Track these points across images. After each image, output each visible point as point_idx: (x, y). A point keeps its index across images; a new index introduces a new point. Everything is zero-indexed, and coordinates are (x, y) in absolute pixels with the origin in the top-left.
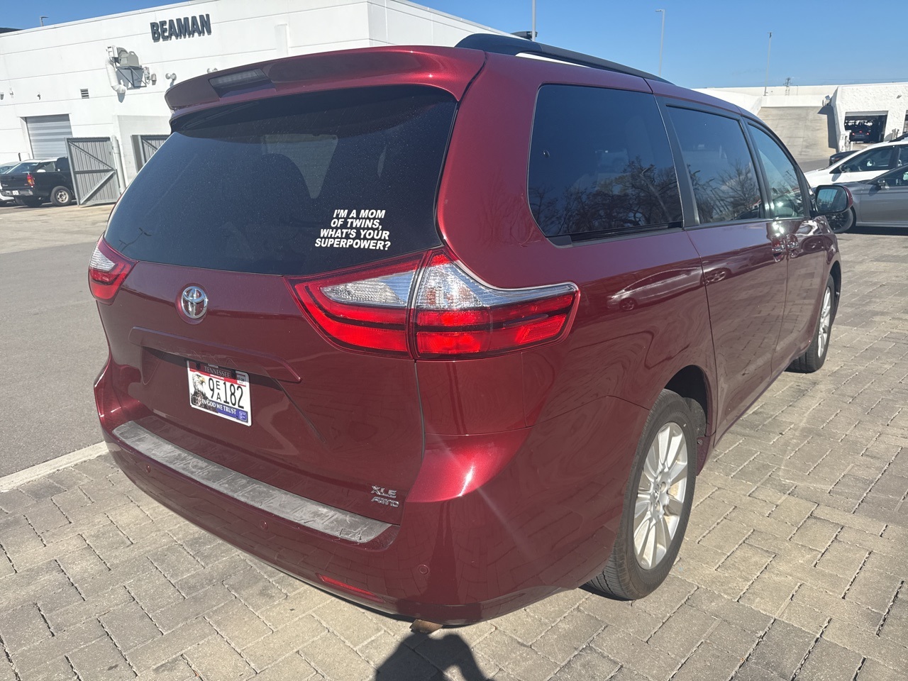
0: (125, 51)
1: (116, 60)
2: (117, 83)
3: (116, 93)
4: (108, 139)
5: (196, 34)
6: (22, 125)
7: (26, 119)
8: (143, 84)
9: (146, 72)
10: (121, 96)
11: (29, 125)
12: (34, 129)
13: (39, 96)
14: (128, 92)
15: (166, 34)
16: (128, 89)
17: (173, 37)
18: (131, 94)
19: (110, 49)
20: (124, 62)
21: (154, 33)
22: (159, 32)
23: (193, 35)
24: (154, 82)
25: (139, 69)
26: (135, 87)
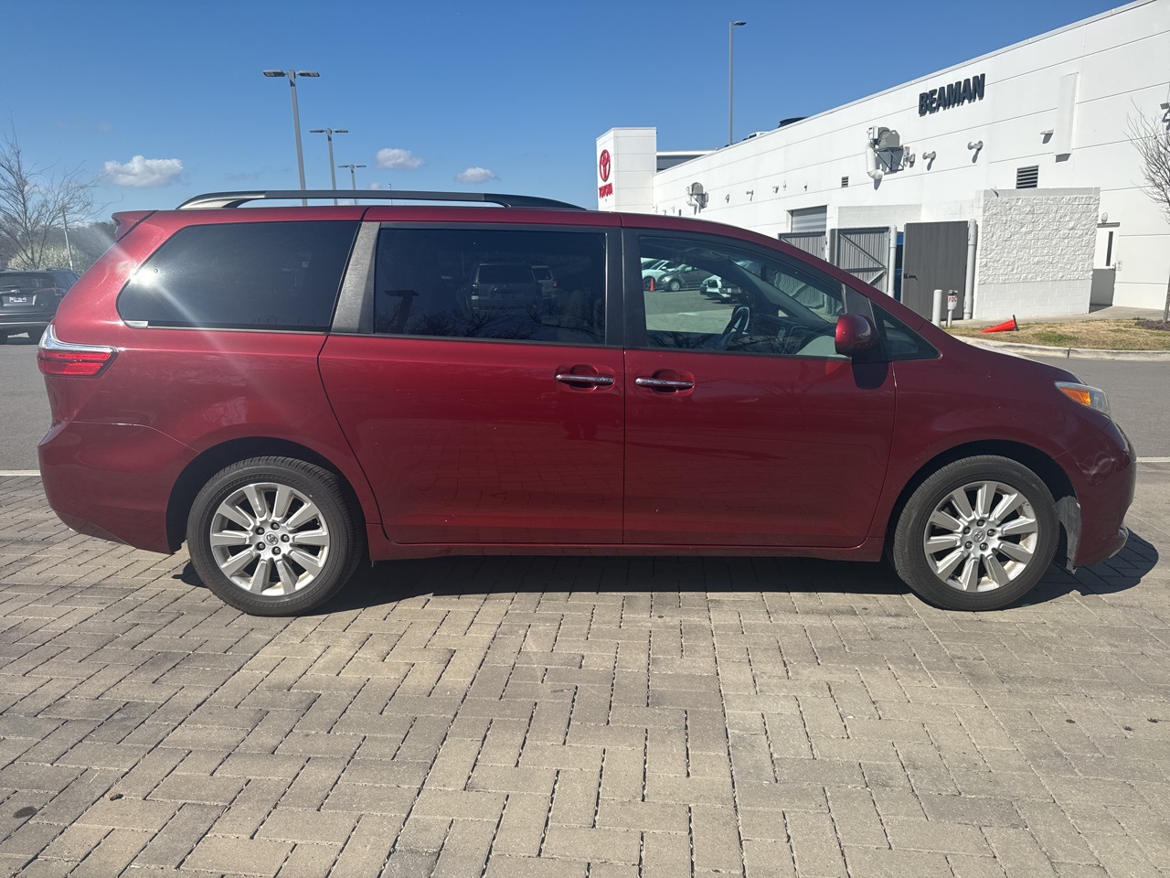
0: (888, 130)
1: (876, 142)
2: (874, 168)
3: (873, 180)
4: (887, 229)
5: (966, 101)
6: (787, 218)
7: (792, 213)
8: (900, 168)
9: (905, 153)
10: (877, 182)
11: (794, 219)
12: (798, 222)
13: (806, 187)
14: (885, 177)
15: (934, 105)
16: (885, 174)
17: (941, 108)
18: (888, 180)
19: (872, 131)
20: (883, 144)
21: (921, 106)
22: (928, 103)
23: (963, 102)
24: (912, 163)
25: (900, 150)
26: (893, 170)
